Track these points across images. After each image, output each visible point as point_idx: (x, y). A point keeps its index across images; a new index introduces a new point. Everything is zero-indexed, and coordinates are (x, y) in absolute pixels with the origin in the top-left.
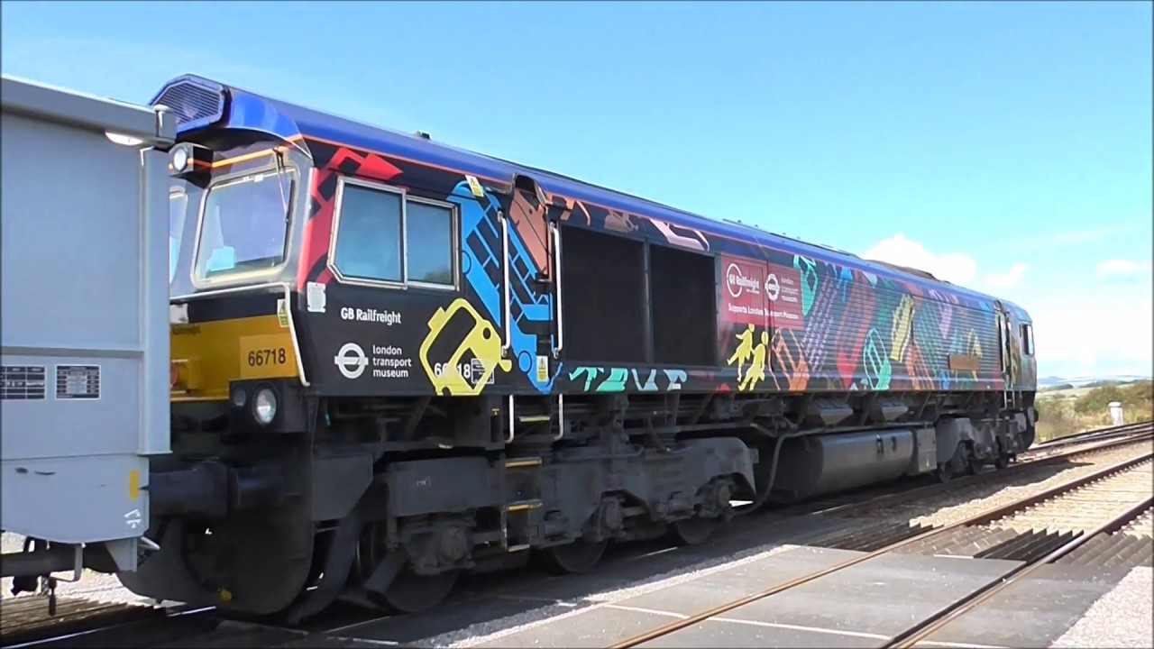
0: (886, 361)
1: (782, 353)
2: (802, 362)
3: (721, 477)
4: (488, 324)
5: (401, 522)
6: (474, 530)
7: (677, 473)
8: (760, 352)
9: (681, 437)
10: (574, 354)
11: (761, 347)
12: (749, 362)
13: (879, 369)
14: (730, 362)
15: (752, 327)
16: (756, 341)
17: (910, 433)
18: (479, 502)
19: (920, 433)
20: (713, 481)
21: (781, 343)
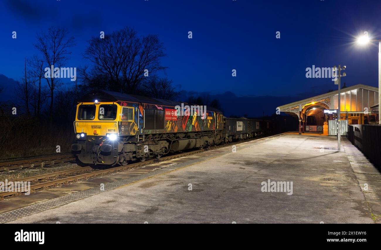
0: (191, 125)
1: (174, 125)
2: (177, 126)
3: (163, 147)
4: (136, 124)
5: (125, 152)
6: (132, 154)
7: (157, 147)
8: (170, 125)
9: (159, 140)
10: (146, 129)
11: (170, 124)
12: (168, 127)
13: (190, 127)
14: (166, 127)
15: (169, 121)
16: (170, 123)
17: (195, 139)
18: (134, 150)
19: (197, 139)
20: (162, 148)
21: (174, 123)
